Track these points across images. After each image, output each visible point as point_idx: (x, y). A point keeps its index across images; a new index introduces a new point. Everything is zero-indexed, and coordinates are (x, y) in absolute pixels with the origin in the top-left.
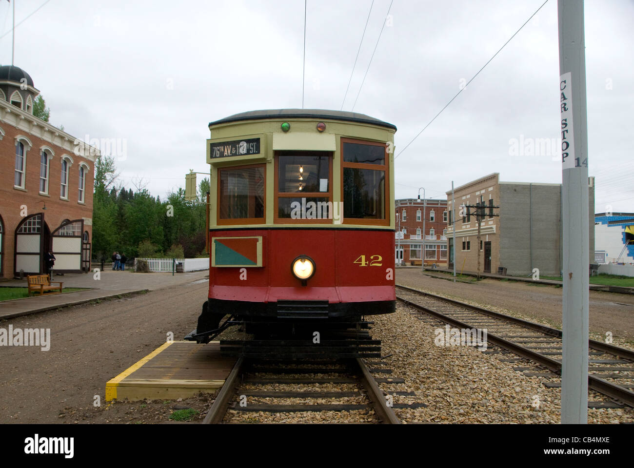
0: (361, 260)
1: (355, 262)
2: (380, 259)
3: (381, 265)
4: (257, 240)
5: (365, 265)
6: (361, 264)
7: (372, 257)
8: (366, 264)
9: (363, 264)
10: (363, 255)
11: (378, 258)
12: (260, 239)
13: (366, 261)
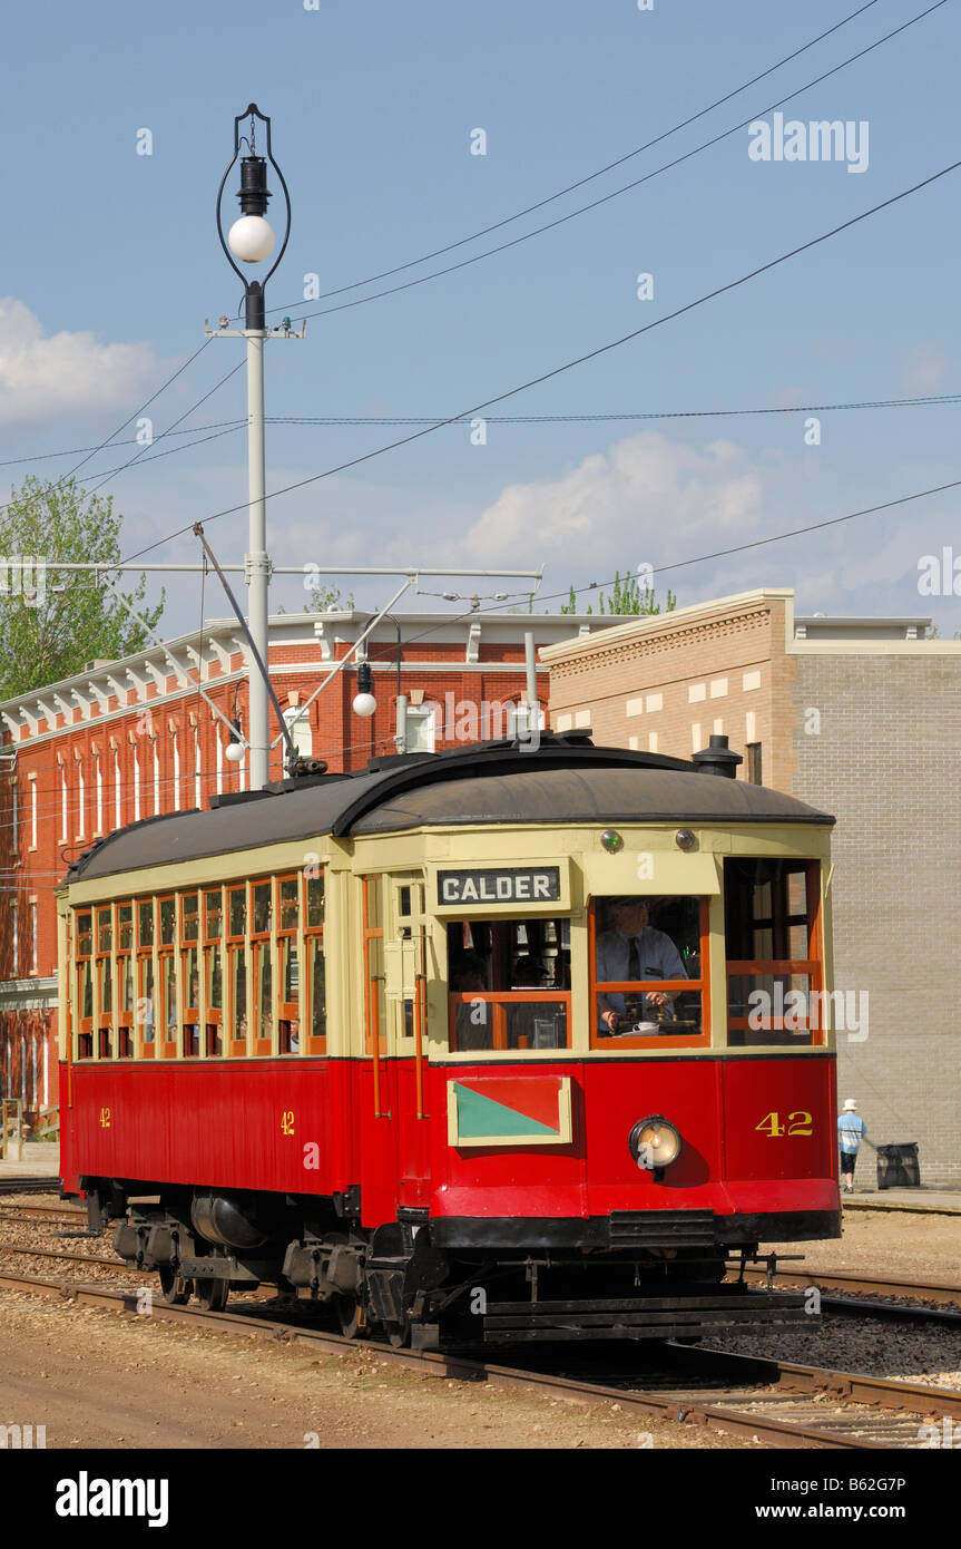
0: (768, 1123)
1: (758, 1128)
2: (809, 1119)
3: (808, 1133)
4: (558, 1086)
5: (777, 1134)
6: (770, 1132)
7: (791, 1117)
8: (780, 1131)
9: (775, 1131)
10: (773, 1112)
11: (803, 1118)
12: (566, 1082)
13: (780, 1125)
